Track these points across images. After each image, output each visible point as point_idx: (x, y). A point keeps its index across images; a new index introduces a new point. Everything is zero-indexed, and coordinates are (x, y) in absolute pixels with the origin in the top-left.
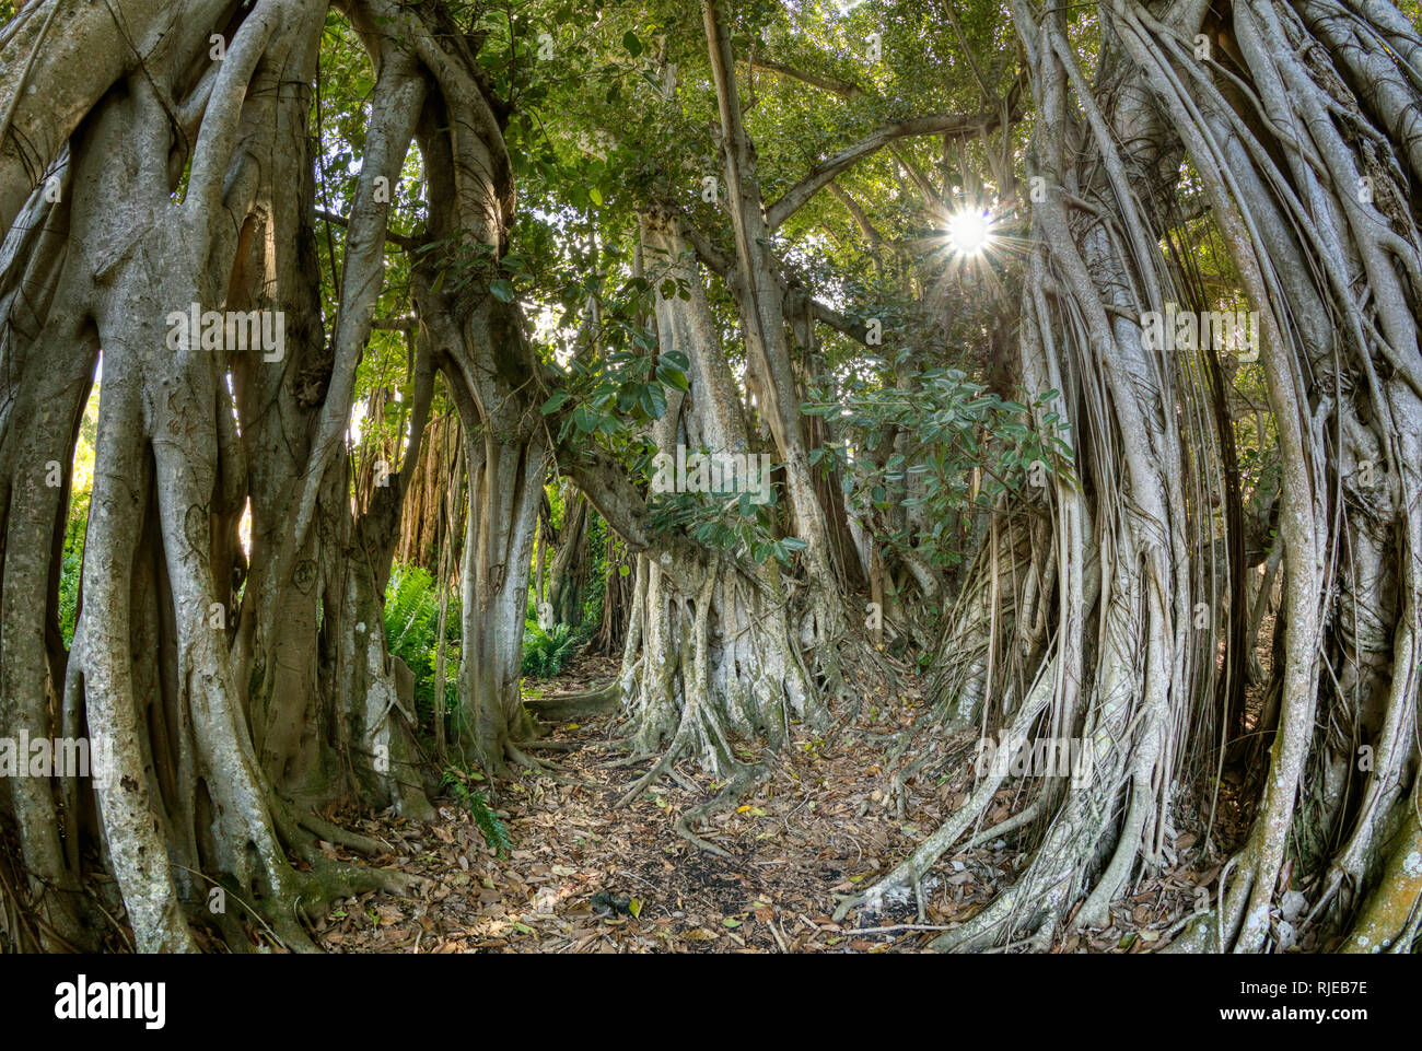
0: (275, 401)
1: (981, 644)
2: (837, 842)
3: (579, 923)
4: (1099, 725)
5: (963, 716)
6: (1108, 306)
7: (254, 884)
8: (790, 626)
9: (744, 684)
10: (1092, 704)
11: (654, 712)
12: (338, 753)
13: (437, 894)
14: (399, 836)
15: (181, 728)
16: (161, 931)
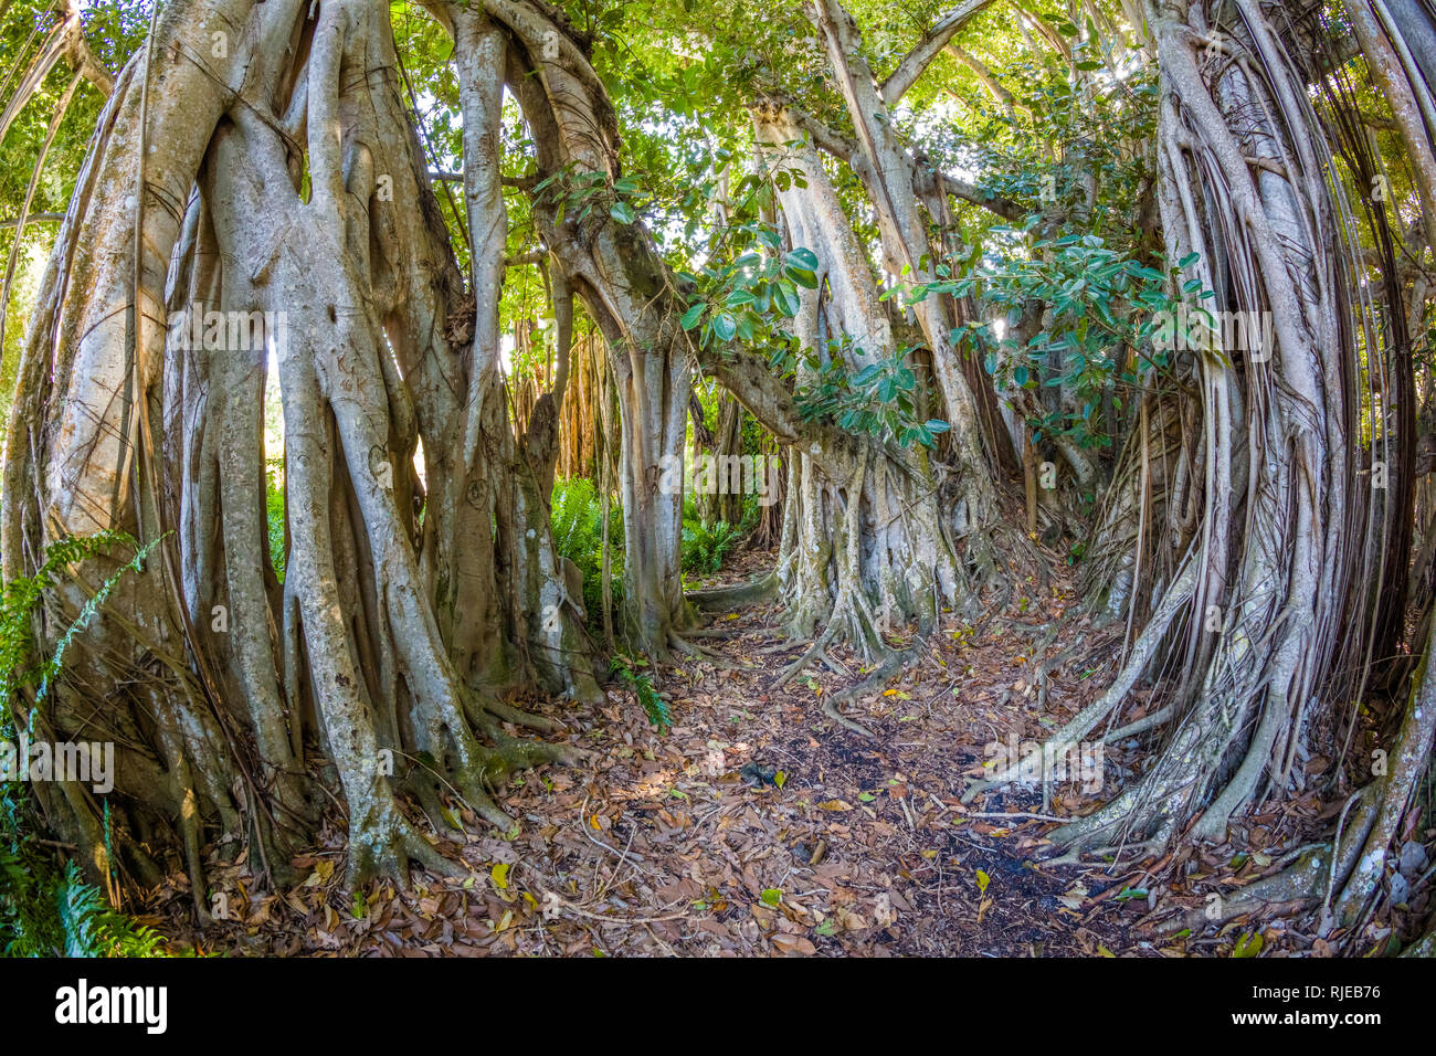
0: (430, 347)
1: (1131, 534)
2: (976, 728)
3: (728, 791)
4: (1239, 624)
5: (1112, 610)
6: (1251, 159)
7: (447, 759)
8: (941, 513)
9: (896, 572)
10: (1233, 601)
11: (810, 600)
12: (517, 646)
13: (604, 764)
14: (571, 716)
15: (381, 632)
16: (370, 797)
